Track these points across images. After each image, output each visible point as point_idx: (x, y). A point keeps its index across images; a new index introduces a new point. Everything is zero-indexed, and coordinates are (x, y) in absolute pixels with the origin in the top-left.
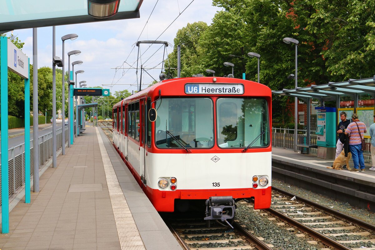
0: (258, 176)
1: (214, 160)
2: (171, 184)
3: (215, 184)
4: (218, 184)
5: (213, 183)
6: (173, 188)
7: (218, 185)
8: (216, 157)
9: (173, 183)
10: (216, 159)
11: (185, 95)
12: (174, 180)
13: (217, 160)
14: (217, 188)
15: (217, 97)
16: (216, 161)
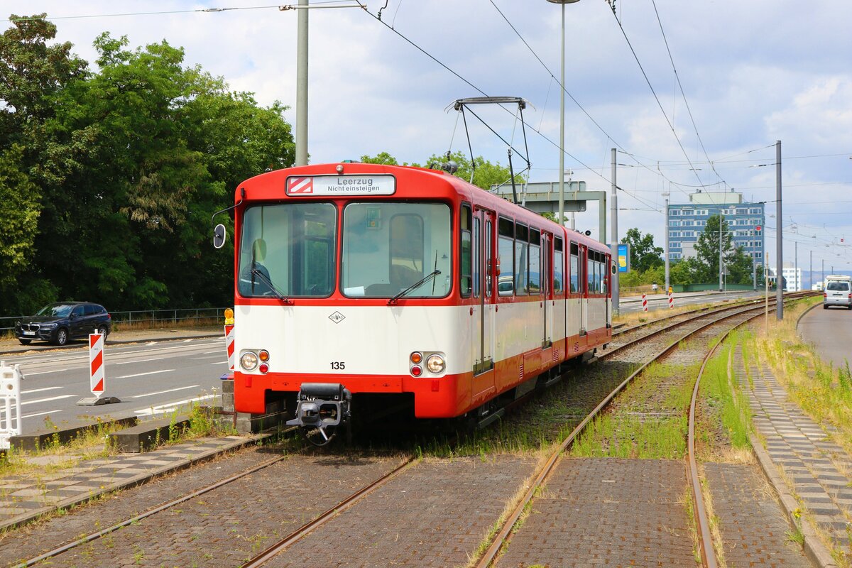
0: (422, 354)
1: (335, 320)
2: (260, 363)
3: (335, 366)
4: (341, 365)
5: (332, 364)
6: (263, 369)
7: (342, 367)
8: (337, 314)
9: (264, 361)
10: (337, 318)
11: (285, 197)
12: (265, 356)
13: (339, 319)
14: (339, 372)
15: (346, 201)
16: (337, 321)
